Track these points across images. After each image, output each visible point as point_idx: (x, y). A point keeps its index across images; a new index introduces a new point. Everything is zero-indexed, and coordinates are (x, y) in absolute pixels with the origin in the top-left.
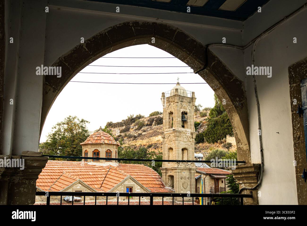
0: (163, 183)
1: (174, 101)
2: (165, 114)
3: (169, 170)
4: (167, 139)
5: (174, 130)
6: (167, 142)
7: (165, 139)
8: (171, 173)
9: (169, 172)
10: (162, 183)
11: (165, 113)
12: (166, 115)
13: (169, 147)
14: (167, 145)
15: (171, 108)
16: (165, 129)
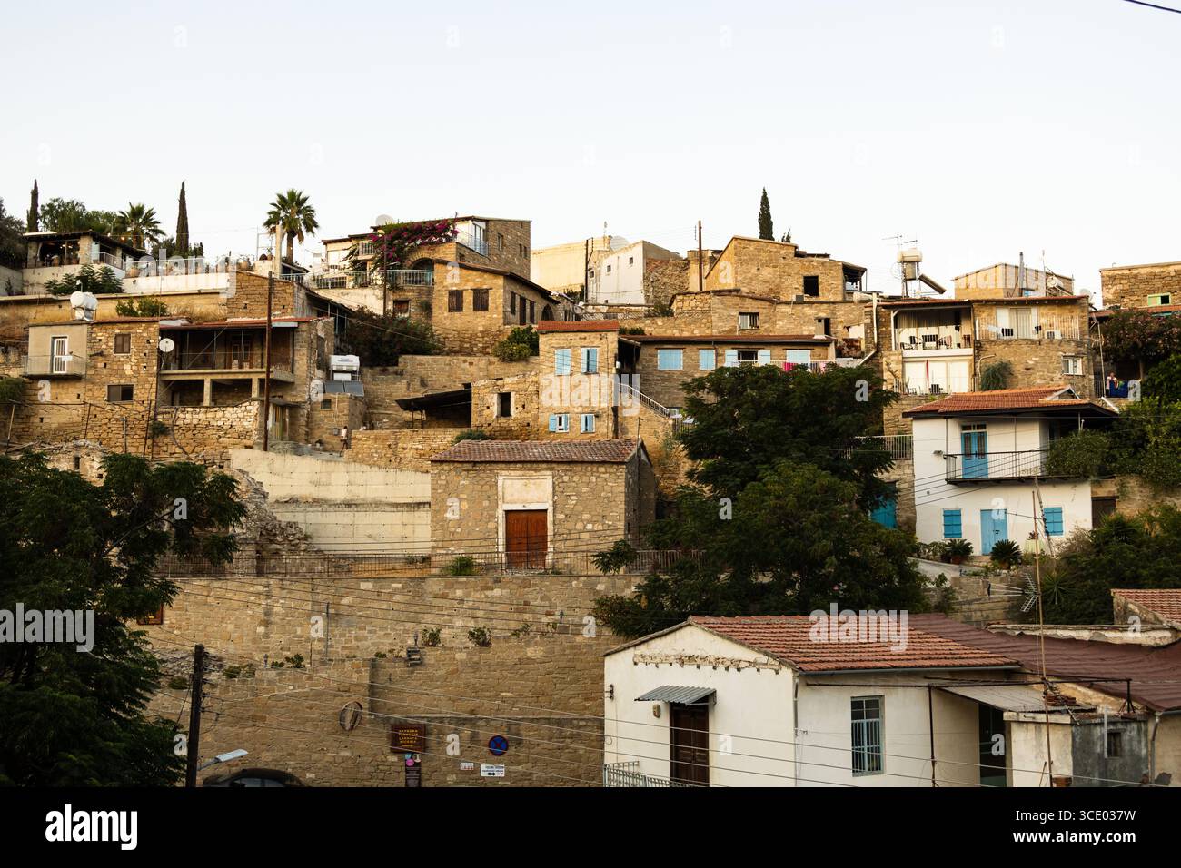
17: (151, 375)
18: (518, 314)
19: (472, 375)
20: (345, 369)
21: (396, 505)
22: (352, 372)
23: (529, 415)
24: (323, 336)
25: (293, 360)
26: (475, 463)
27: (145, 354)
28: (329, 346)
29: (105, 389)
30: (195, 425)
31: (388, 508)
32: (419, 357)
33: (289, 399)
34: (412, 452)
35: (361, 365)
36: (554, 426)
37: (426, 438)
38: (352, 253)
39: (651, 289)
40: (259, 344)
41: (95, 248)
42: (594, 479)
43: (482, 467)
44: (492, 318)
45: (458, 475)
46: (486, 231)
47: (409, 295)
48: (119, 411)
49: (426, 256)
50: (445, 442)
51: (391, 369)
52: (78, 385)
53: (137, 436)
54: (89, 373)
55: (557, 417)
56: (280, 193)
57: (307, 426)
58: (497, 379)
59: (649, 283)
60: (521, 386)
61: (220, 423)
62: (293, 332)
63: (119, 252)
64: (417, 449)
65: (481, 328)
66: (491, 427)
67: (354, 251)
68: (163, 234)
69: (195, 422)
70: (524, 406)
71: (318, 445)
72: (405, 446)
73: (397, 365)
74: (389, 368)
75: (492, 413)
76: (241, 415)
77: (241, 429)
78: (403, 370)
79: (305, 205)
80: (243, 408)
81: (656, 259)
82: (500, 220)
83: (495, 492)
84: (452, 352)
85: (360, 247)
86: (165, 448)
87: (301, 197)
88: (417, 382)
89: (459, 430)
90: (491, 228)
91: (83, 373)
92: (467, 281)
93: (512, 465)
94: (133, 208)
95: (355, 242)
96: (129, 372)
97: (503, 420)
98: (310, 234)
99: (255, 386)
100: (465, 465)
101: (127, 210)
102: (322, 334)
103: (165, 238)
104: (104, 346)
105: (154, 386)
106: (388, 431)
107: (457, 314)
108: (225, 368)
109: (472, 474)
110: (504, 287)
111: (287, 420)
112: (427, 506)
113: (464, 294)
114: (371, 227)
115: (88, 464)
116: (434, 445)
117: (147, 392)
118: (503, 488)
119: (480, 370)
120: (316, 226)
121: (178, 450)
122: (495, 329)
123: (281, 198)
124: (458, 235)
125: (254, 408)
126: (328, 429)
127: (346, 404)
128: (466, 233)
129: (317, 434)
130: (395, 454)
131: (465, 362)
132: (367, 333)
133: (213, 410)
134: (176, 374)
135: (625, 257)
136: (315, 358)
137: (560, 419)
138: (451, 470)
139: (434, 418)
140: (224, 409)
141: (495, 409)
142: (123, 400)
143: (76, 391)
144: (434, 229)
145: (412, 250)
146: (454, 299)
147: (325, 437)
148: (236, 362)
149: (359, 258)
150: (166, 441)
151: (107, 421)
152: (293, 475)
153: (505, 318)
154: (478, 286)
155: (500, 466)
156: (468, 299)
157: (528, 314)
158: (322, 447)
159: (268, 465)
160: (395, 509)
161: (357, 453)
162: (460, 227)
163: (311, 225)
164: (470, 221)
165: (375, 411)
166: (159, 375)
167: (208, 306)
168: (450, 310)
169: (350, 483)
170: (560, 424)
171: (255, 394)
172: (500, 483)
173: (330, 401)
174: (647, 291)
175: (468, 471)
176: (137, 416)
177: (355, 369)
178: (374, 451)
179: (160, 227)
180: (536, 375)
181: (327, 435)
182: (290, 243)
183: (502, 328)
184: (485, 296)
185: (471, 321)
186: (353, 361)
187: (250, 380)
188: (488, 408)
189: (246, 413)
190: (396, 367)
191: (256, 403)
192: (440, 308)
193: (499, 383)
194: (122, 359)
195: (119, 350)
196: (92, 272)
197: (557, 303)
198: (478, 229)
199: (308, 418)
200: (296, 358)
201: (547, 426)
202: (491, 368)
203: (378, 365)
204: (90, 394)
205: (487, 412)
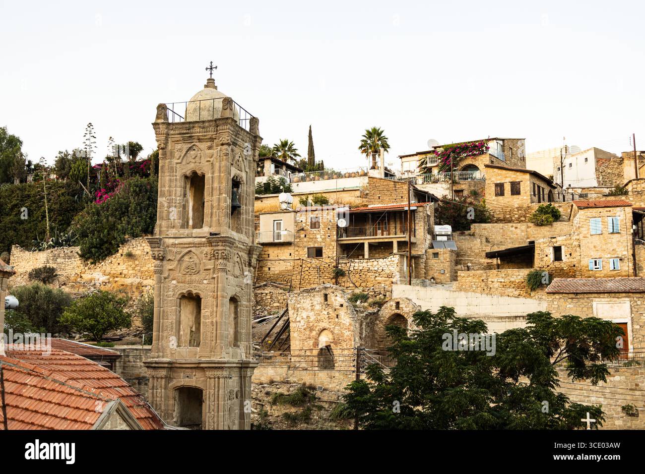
0: (156, 413)
1: (212, 139)
2: (167, 178)
3: (179, 370)
4: (176, 262)
5: (216, 234)
6: (177, 274)
7: (165, 262)
8: (187, 379)
9: (182, 374)
10: (150, 412)
11: (167, 174)
12: (170, 180)
13: (184, 291)
14: (174, 282)
15: (197, 159)
16: (168, 227)
17: (333, 241)
18: (537, 196)
19: (517, 234)
20: (443, 233)
21: (501, 318)
22: (447, 235)
23: (575, 260)
24: (429, 214)
25: (415, 229)
26: (577, 294)
27: (329, 229)
28: (432, 219)
29: (306, 250)
30: (361, 270)
31: (496, 320)
32: (483, 225)
33: (414, 253)
34: (497, 284)
35: (452, 231)
36: (592, 266)
37: (507, 275)
38: (422, 163)
39: (601, 177)
40: (393, 220)
41: (273, 166)
43: (581, 296)
44: (522, 200)
45: (566, 301)
46: (503, 146)
47: (463, 187)
48: (315, 262)
49: (471, 163)
50: (519, 277)
51: (467, 232)
52: (290, 248)
53: (326, 277)
54: (296, 240)
55: (593, 261)
56: (368, 129)
57: (425, 269)
58: (552, 238)
59: (600, 173)
60: (568, 242)
61: (376, 269)
62: (414, 212)
63: (284, 168)
64: (501, 282)
65: (516, 206)
66: (549, 268)
67: (424, 162)
68: (300, 156)
69: (361, 268)
70: (571, 254)
71: (432, 280)
72: (493, 280)
73: (470, 230)
74: (465, 232)
75: (550, 259)
76: (388, 263)
77: (389, 272)
78: (474, 233)
79: (382, 136)
80: (389, 259)
81: (602, 158)
82: (510, 139)
83: (591, 312)
84: (499, 221)
85: (428, 159)
86: (343, 284)
87: (380, 131)
88: (484, 240)
89: (528, 270)
90: (506, 144)
91: (293, 241)
92: (506, 177)
93: (601, 295)
94: (282, 142)
95: (424, 156)
96: (320, 240)
97: (557, 263)
98: (386, 152)
99: (395, 246)
100: (570, 295)
101: (279, 143)
102: (429, 213)
103: (301, 158)
104: (304, 225)
105: (335, 247)
106: (482, 272)
107: (501, 198)
108: (373, 236)
109: (575, 301)
110: (530, 180)
111: (413, 265)
112: (522, 318)
113: (505, 185)
114: (433, 147)
115: (333, 298)
116: (512, 280)
117: (331, 252)
118: (597, 309)
119: (522, 231)
120: (389, 148)
121: (351, 285)
122: (525, 206)
123: (368, 132)
124: (489, 149)
125: (396, 259)
126: (437, 270)
127: (448, 255)
128: (494, 148)
129: (431, 273)
130: (486, 285)
131: (512, 226)
132: (452, 211)
133: (371, 261)
134: (347, 240)
135: (581, 159)
136: (426, 228)
137: (596, 262)
138: (561, 298)
139: (506, 262)
140: (378, 260)
141: (551, 256)
142: (316, 256)
143: (289, 251)
144: (476, 146)
145: (462, 160)
146: (499, 189)
147: (436, 275)
148: (380, 231)
149: (427, 166)
150: (343, 280)
151: (307, 269)
152: (432, 300)
153: (531, 199)
154: (514, 180)
155: (594, 295)
156: (508, 188)
157: (541, 196)
158: (435, 281)
159: (416, 294)
160: (501, 320)
161: (462, 285)
162: (490, 144)
163: (385, 146)
164: (495, 141)
165: (463, 259)
166: (337, 241)
167: (350, 198)
168: (496, 195)
169: (469, 305)
170: (596, 265)
171: (395, 250)
172: (594, 306)
173: (438, 253)
174: (598, 178)
175: (572, 298)
176: (325, 266)
177: (449, 233)
178: (473, 283)
179: (297, 152)
180: (578, 235)
181: (437, 274)
182: (374, 158)
183: (530, 205)
184: (518, 186)
185: (509, 200)
186: (448, 229)
187: (392, 242)
188: (547, 256)
189: (391, 262)
190: (469, 231)
191: (397, 256)
192: (490, 194)
193: (554, 240)
194: (315, 232)
195: (313, 226)
196: (274, 180)
197: (555, 188)
198: (499, 144)
199: (425, 264)
200: (416, 228)
201: (588, 266)
202: (529, 230)
203: (459, 230)
204: (297, 253)
205: (546, 258)
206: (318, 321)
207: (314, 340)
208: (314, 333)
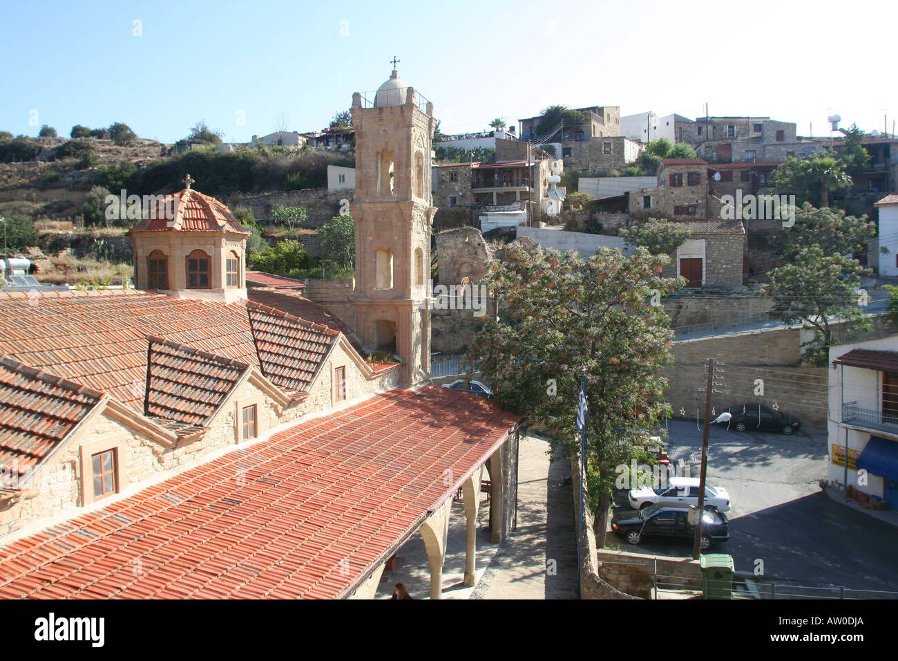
1: (399, 122)
2: (363, 154)
3: (378, 305)
4: (372, 223)
6: (373, 232)
8: (383, 314)
11: (362, 151)
12: (365, 157)
15: (386, 138)
17: (469, 191)
23: (660, 207)
24: (545, 169)
25: (533, 181)
27: (464, 181)
28: (547, 174)
37: (607, 219)
40: (516, 174)
42: (727, 243)
50: (616, 220)
54: (439, 191)
57: (541, 213)
60: (655, 192)
66: (640, 212)
70: (657, 202)
75: (641, 206)
80: (513, 206)
89: (624, 215)
91: (436, 191)
96: (458, 190)
97: (647, 210)
99: (518, 195)
104: (444, 178)
105: (471, 196)
108: (500, 187)
111: (532, 210)
115: (472, 239)
117: (467, 200)
125: (519, 205)
133: (499, 207)
134: (480, 190)
136: (543, 180)
140: (505, 206)
148: (505, 184)
159: (535, 234)
166: (472, 191)
171: (518, 198)
186: (557, 178)
187: (516, 192)
188: (639, 204)
193: (644, 191)
194: (454, 184)
205: (637, 206)
206: (461, 257)
207: (457, 272)
208: (457, 266)
